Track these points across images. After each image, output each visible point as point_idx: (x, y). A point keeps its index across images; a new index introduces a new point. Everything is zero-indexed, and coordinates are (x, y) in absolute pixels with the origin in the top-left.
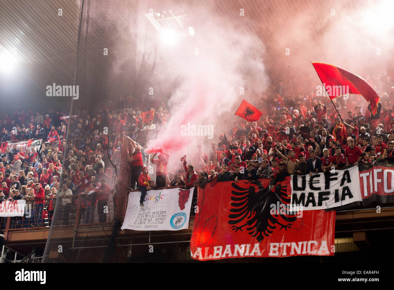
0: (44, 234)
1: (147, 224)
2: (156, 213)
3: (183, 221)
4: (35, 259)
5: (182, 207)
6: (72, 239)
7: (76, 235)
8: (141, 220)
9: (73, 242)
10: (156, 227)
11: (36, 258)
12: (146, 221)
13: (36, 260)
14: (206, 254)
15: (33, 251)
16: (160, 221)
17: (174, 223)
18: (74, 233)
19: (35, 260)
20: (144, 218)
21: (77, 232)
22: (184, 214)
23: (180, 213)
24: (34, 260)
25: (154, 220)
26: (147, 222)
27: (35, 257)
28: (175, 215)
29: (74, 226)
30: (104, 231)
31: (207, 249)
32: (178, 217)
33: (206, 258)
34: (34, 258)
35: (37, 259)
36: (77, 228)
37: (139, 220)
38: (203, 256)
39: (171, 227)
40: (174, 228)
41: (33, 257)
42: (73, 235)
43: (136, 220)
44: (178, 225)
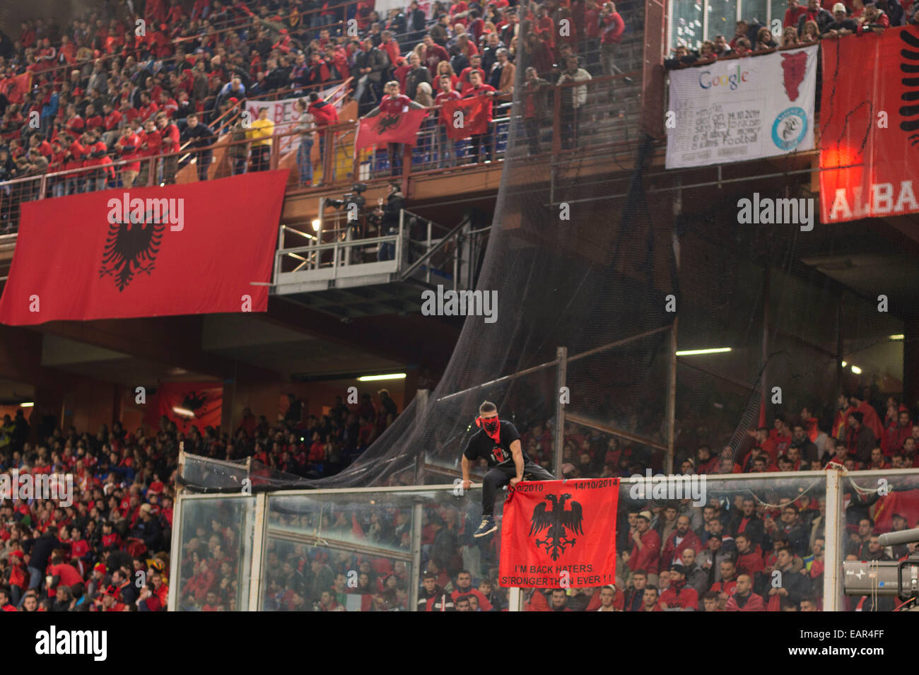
0: (487, 178)
1: (721, 146)
2: (736, 116)
3: (799, 127)
4: (471, 234)
5: (793, 95)
6: (547, 184)
7: (556, 177)
8: (705, 135)
9: (550, 191)
10: (743, 151)
11: (474, 232)
12: (718, 138)
13: (474, 236)
14: (858, 203)
15: (466, 218)
16: (750, 135)
17: (780, 135)
18: (552, 172)
19: (471, 237)
20: (712, 130)
21: (558, 168)
22: (799, 111)
23: (789, 110)
24: (469, 236)
25: (734, 134)
26: (720, 140)
27: (472, 230)
28: (780, 116)
29: (550, 155)
30: (616, 162)
31: (858, 190)
32: (785, 120)
33: (859, 213)
34: (470, 232)
35: (477, 234)
36: (558, 160)
37: (700, 135)
38: (852, 208)
39: (776, 148)
40: (781, 148)
41: (467, 231)
42: (549, 177)
43: (695, 138)
44: (790, 138)
